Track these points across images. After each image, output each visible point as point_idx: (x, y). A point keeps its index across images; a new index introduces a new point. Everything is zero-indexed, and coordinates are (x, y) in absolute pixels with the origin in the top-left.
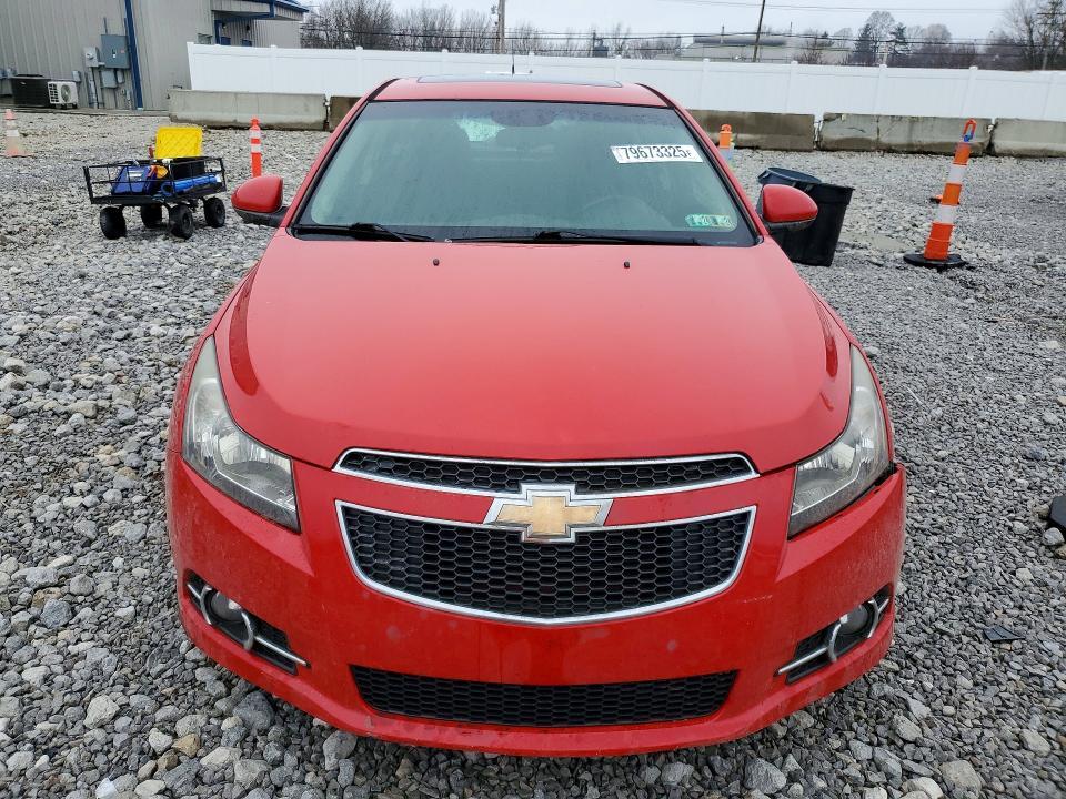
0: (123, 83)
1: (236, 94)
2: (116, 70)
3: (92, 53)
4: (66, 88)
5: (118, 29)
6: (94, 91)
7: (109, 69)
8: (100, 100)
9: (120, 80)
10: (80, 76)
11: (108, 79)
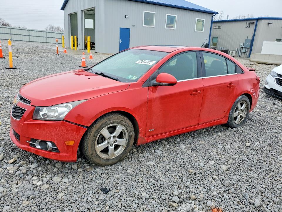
0: (247, 51)
1: (270, 55)
2: (246, 48)
3: (242, 44)
4: (232, 52)
5: (250, 38)
6: (239, 53)
7: (245, 48)
8: (240, 55)
9: (246, 51)
10: (238, 50)
11: (244, 50)
